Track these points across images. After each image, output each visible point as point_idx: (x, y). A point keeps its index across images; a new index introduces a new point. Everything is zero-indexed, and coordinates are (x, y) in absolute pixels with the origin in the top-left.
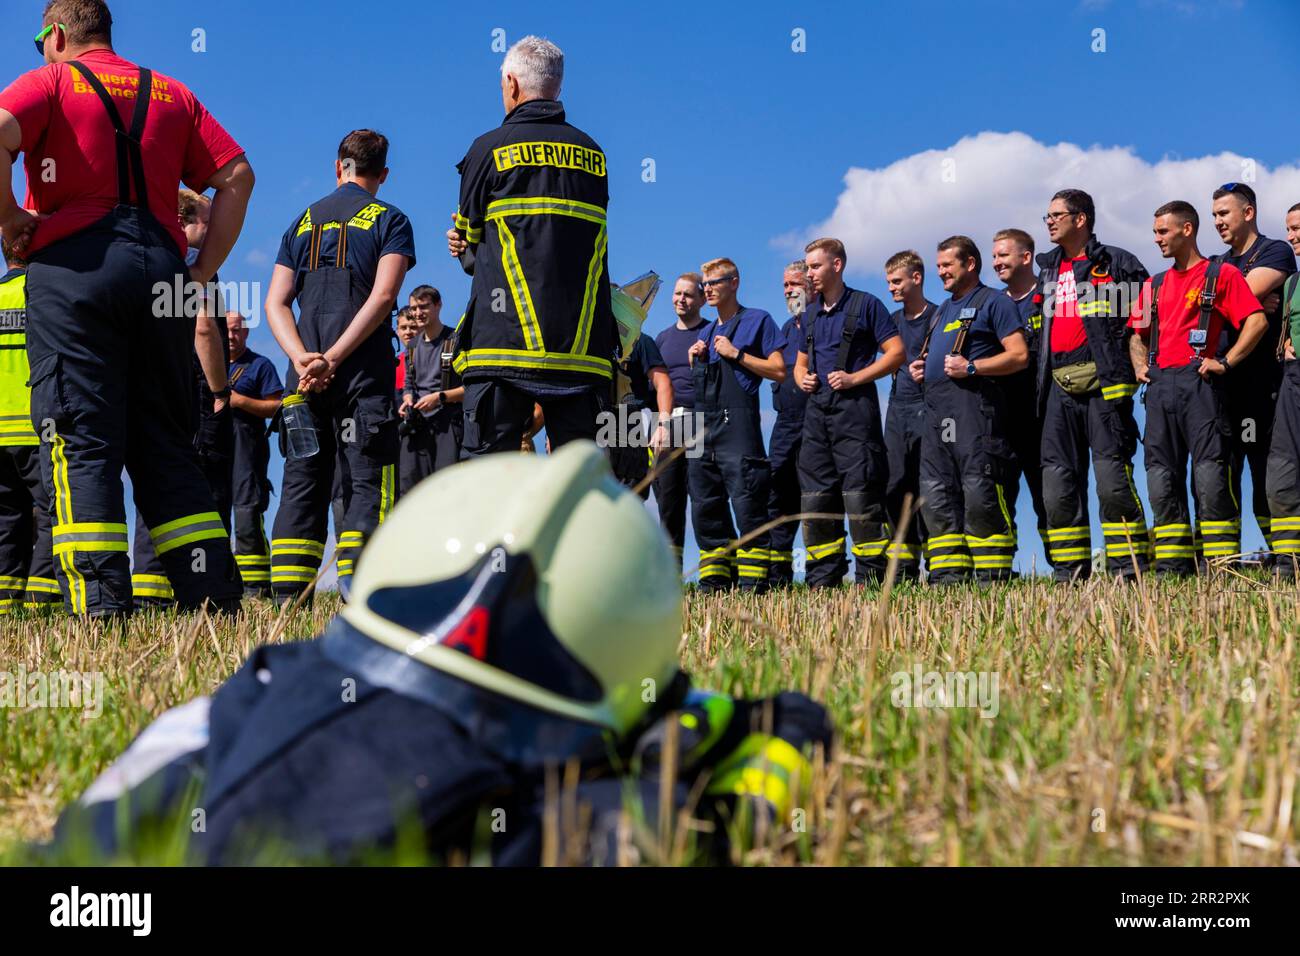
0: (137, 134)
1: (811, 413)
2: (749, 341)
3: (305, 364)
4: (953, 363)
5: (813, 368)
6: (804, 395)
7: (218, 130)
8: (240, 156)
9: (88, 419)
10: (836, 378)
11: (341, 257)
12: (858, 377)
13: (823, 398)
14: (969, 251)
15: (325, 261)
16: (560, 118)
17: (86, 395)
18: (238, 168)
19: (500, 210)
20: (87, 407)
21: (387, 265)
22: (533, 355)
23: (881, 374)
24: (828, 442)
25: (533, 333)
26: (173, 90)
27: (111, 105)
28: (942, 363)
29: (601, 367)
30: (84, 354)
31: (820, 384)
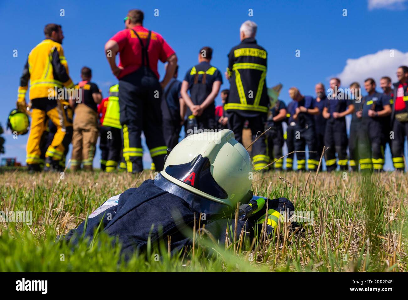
0: (147, 48)
1: (328, 124)
2: (309, 106)
3: (194, 109)
4: (371, 112)
5: (329, 111)
6: (326, 120)
7: (168, 47)
8: (173, 53)
9: (133, 121)
10: (335, 115)
11: (204, 81)
12: (342, 114)
13: (332, 120)
14: (373, 82)
15: (200, 82)
16: (255, 42)
17: (133, 115)
18: (173, 57)
19: (237, 67)
20: (133, 118)
21: (216, 84)
22: (243, 105)
23: (348, 114)
24: (332, 132)
25: (243, 100)
26: (158, 36)
27: (141, 41)
28: (367, 112)
29: (263, 109)
30: (132, 104)
31: (331, 116)
